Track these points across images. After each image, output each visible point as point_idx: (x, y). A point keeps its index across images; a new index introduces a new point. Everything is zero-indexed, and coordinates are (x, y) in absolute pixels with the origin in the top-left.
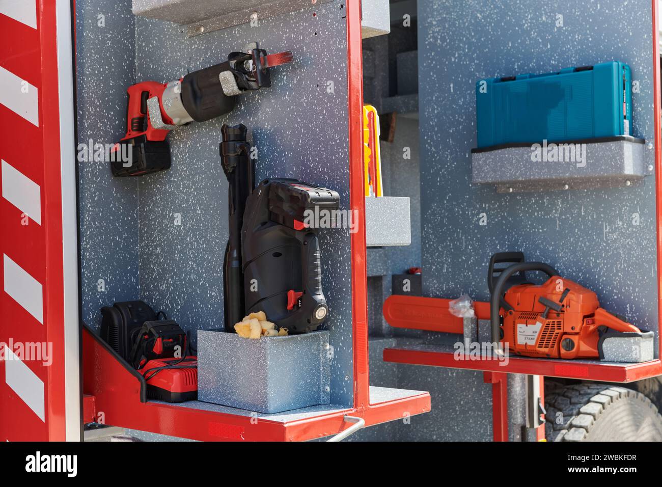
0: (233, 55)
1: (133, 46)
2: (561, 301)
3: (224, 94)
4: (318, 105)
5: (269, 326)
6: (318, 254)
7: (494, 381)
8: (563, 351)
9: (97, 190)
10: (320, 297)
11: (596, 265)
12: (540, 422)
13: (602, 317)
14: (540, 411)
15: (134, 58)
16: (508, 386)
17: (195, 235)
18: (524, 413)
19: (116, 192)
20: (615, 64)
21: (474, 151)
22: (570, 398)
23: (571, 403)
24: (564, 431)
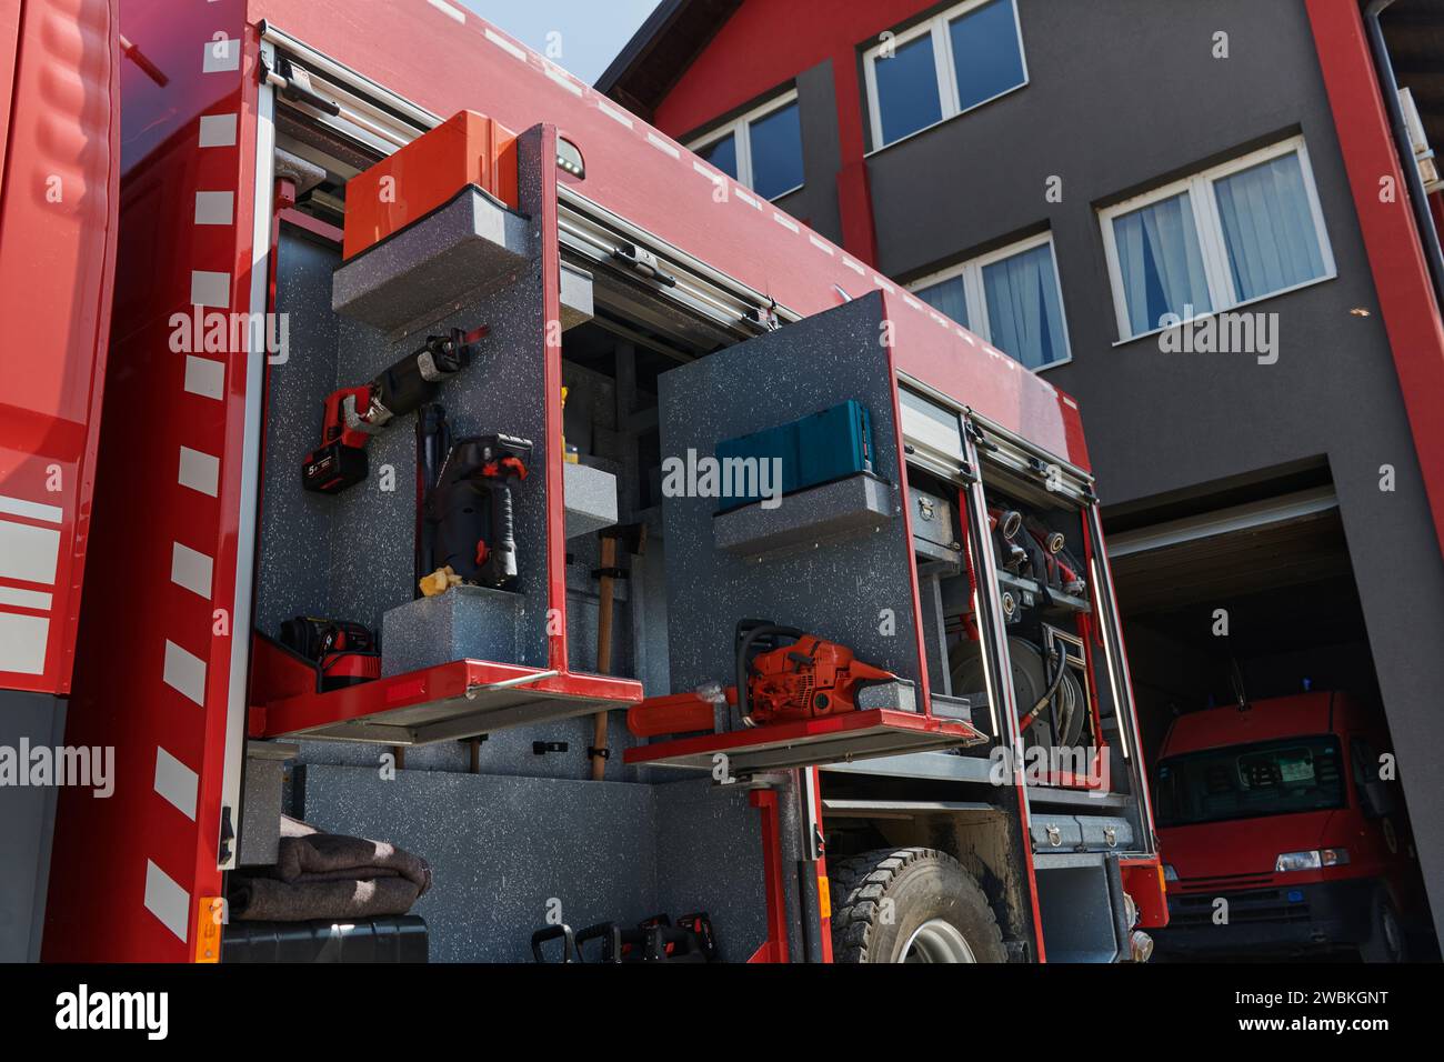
0: (430, 339)
1: (335, 365)
2: (812, 654)
3: (422, 379)
4: (516, 374)
5: (456, 579)
6: (509, 501)
7: (762, 804)
8: (817, 710)
9: (285, 502)
10: (511, 543)
11: (853, 623)
12: (819, 854)
13: (858, 669)
14: (818, 840)
15: (335, 377)
16: (780, 816)
17: (389, 540)
18: (799, 846)
19: (308, 508)
20: (851, 403)
21: (715, 515)
22: (866, 858)
23: (867, 862)
24: (858, 890)
